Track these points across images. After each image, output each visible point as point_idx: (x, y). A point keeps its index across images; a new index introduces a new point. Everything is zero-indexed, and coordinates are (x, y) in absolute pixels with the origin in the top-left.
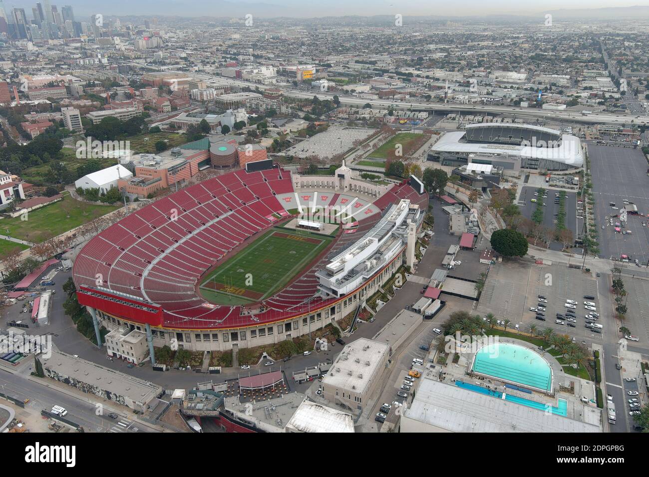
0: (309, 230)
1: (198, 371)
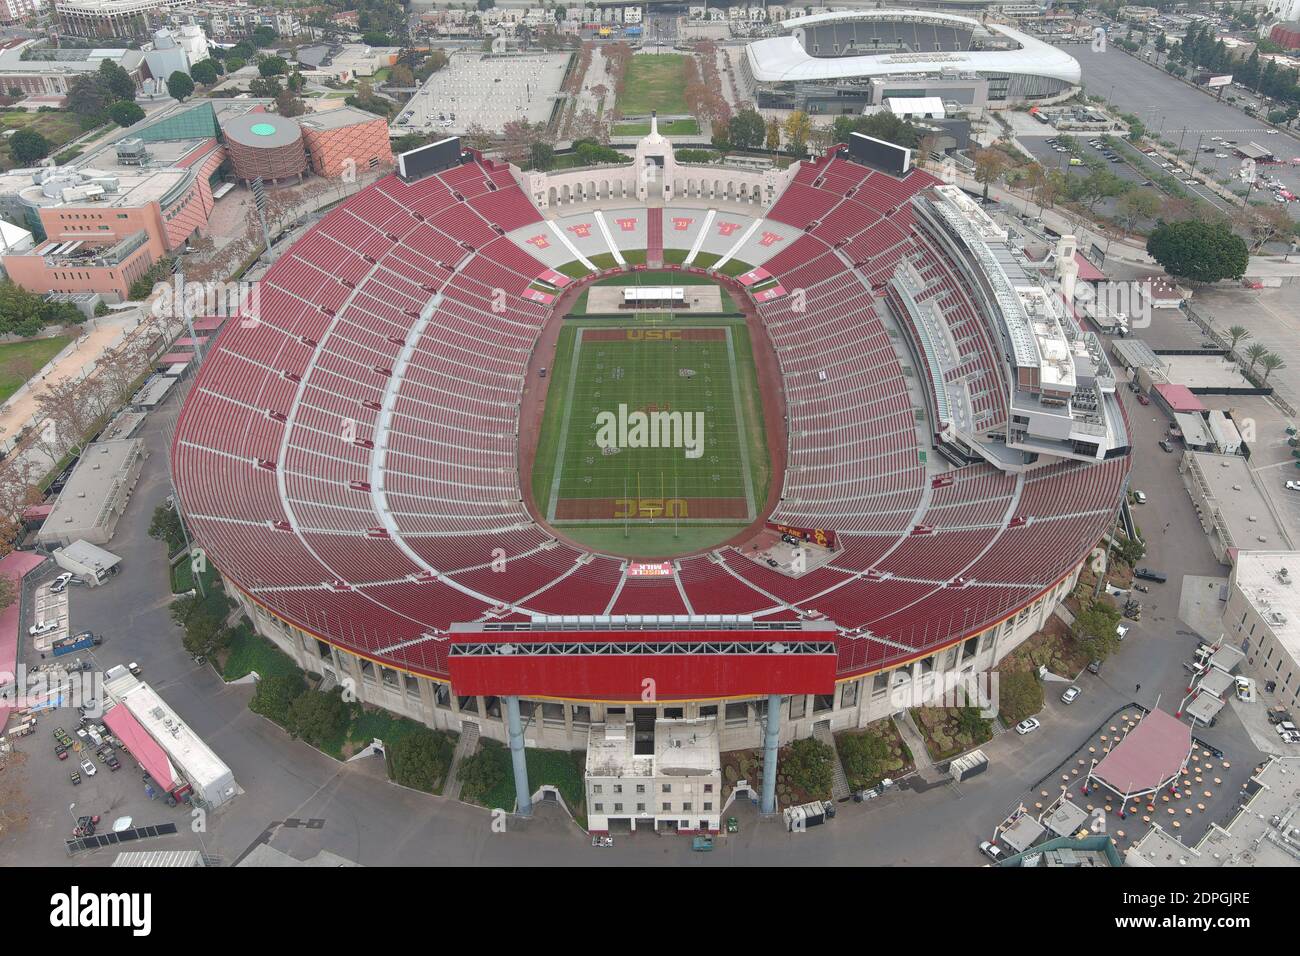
0: (658, 310)
1: (919, 785)
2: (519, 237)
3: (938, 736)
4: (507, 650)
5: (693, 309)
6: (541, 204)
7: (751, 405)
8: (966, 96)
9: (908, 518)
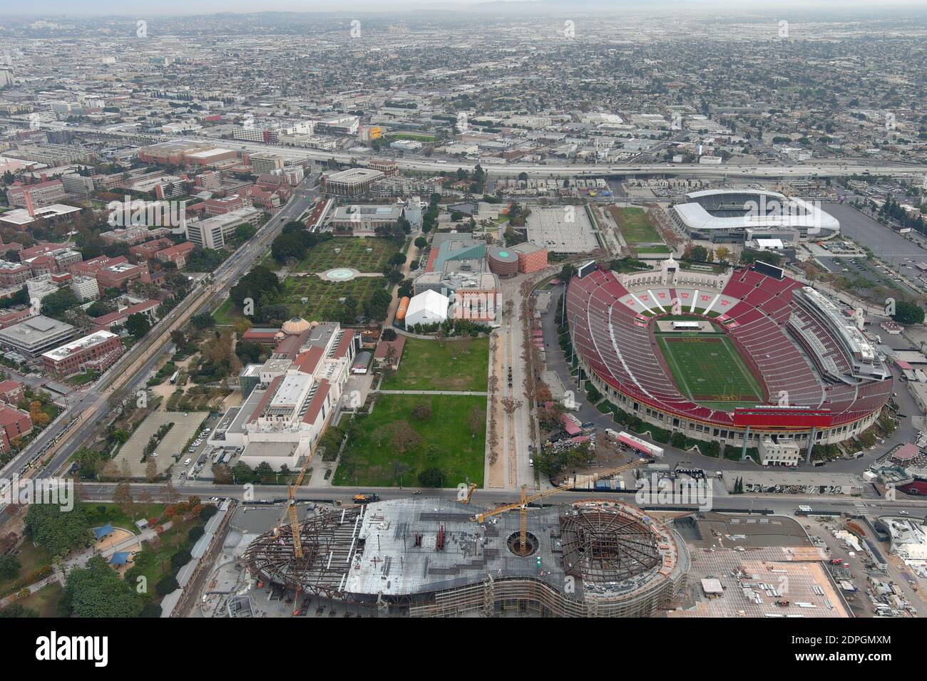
0: (690, 331)
2: (623, 300)
3: (849, 448)
4: (751, 413)
5: (703, 331)
6: (626, 286)
7: (744, 366)
8: (790, 238)
9: (820, 400)
